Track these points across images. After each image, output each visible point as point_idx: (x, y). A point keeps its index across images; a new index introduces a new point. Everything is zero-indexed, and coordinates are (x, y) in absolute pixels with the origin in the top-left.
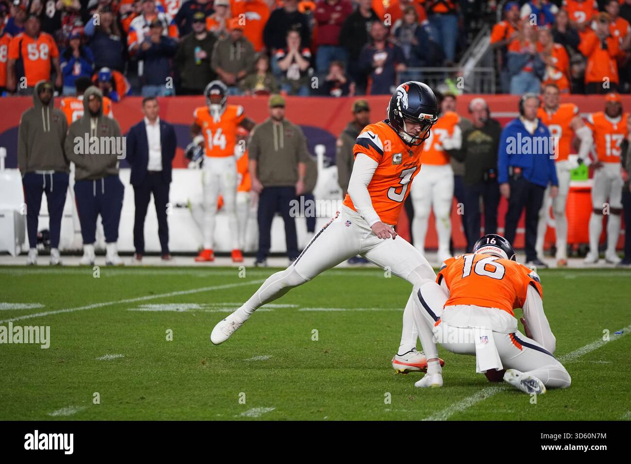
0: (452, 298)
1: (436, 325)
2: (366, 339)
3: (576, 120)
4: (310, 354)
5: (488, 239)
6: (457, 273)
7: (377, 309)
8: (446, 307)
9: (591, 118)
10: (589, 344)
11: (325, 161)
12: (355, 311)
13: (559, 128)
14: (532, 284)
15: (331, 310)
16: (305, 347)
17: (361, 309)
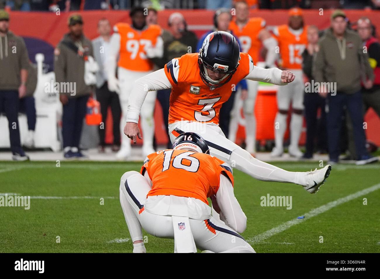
0: (154, 188)
1: (140, 212)
2: (80, 223)
3: (263, 33)
4: (31, 237)
5: (186, 136)
6: (158, 167)
7: (90, 197)
8: (148, 197)
9: (276, 30)
10: (275, 227)
11: (44, 68)
12: (71, 199)
13: (248, 40)
14: (224, 173)
15: (49, 198)
16: (27, 230)
17: (76, 197)
